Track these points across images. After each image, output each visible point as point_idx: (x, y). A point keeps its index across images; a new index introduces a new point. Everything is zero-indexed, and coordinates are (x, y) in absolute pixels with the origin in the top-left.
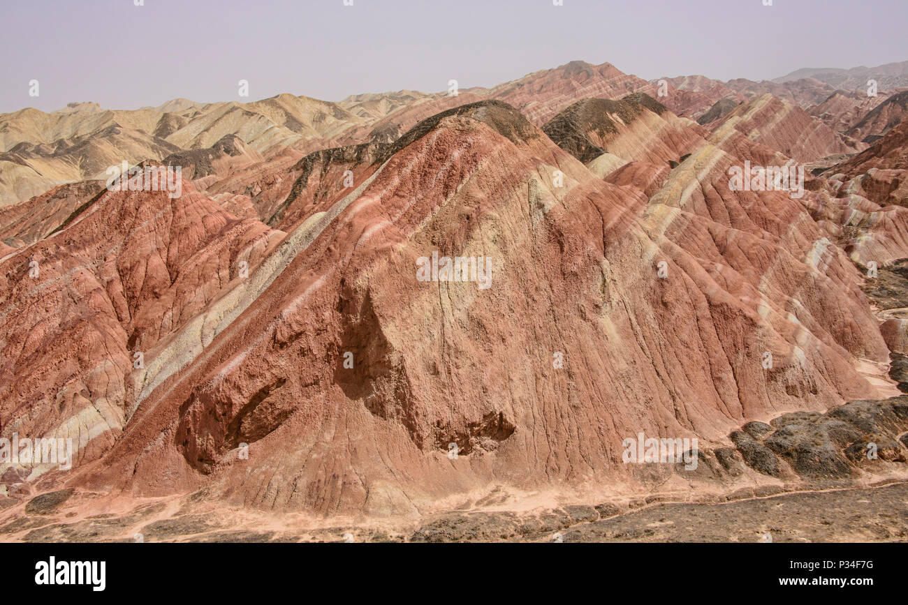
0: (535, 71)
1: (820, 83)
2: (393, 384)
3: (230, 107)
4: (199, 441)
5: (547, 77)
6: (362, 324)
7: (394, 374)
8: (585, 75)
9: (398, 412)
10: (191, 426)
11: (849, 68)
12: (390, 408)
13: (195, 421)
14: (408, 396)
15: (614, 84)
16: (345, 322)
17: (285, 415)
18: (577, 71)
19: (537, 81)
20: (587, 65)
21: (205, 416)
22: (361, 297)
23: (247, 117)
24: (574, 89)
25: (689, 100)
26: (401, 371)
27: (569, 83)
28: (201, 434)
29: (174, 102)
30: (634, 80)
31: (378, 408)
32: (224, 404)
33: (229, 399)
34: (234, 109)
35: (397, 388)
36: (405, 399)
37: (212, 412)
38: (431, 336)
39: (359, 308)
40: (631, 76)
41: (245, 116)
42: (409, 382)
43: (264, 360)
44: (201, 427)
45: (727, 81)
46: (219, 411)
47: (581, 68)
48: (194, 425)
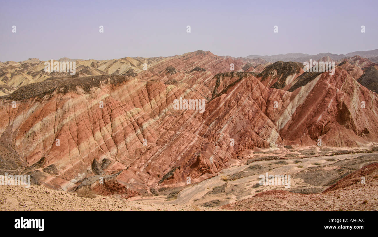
0: (187, 52)
1: (263, 60)
2: (350, 122)
3: (114, 61)
4: (315, 134)
5: (192, 54)
6: (343, 109)
7: (350, 120)
8: (203, 54)
9: (351, 128)
10: (312, 131)
11: (263, 56)
12: (350, 127)
13: (313, 130)
14: (353, 124)
15: (212, 58)
16: (338, 109)
17: (330, 128)
18: (201, 53)
19: (189, 55)
20: (204, 51)
21: (316, 129)
22: (342, 104)
23: (122, 64)
24: (201, 58)
25: (237, 63)
26: (352, 119)
27: (200, 57)
28: (315, 133)
29: (63, 58)
30: (217, 56)
31: (347, 127)
32: (321, 126)
33: (322, 125)
34: (116, 61)
35: (351, 123)
36: (353, 125)
37: (318, 128)
38: (354, 112)
39: (341, 106)
40: (216, 55)
41: (121, 63)
42: (353, 121)
43: (327, 117)
44: (315, 131)
45: (237, 58)
46: (320, 127)
47: (202, 52)
48: (313, 131)
